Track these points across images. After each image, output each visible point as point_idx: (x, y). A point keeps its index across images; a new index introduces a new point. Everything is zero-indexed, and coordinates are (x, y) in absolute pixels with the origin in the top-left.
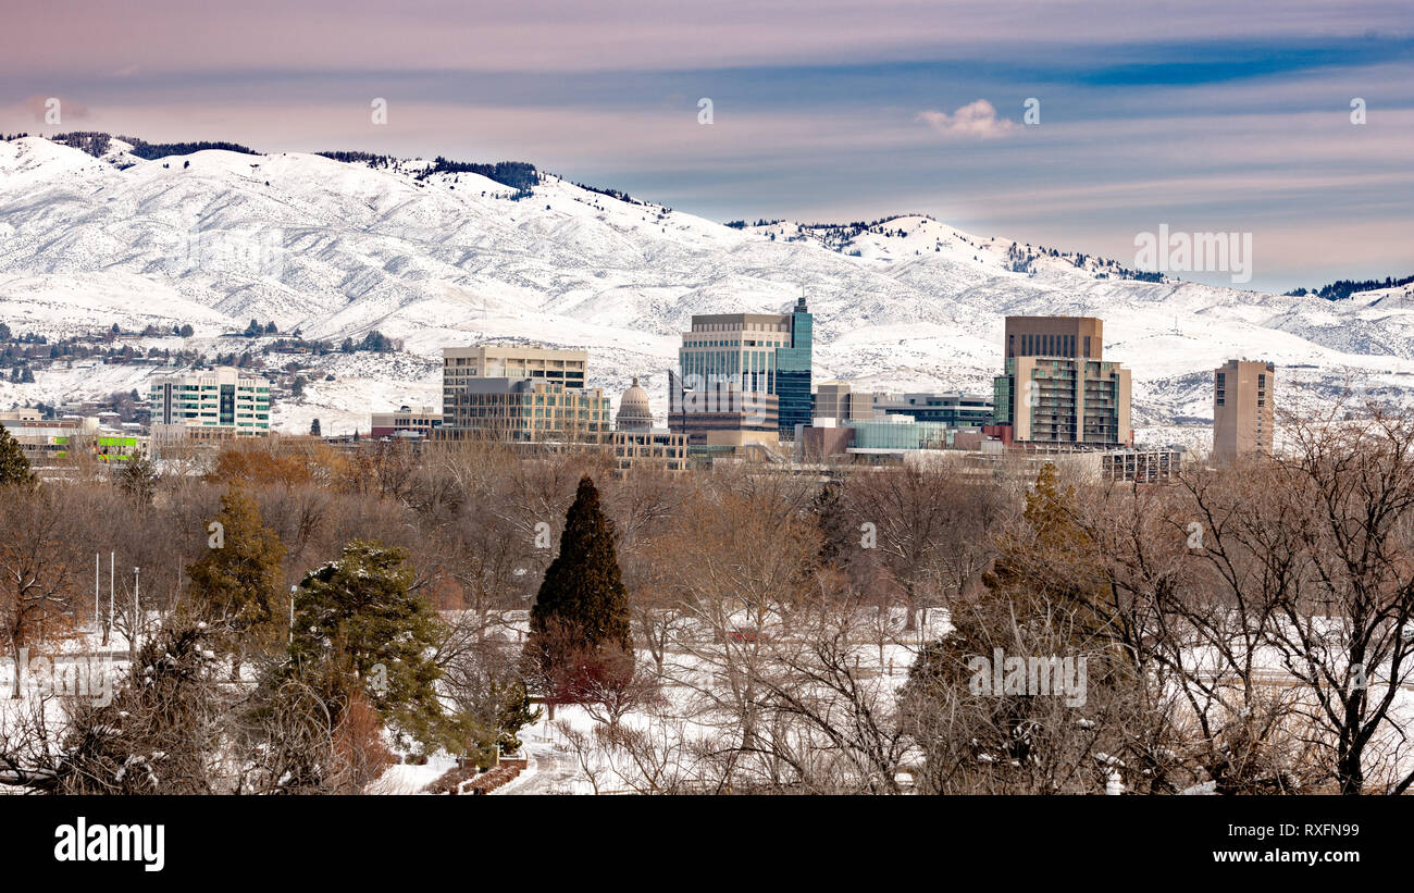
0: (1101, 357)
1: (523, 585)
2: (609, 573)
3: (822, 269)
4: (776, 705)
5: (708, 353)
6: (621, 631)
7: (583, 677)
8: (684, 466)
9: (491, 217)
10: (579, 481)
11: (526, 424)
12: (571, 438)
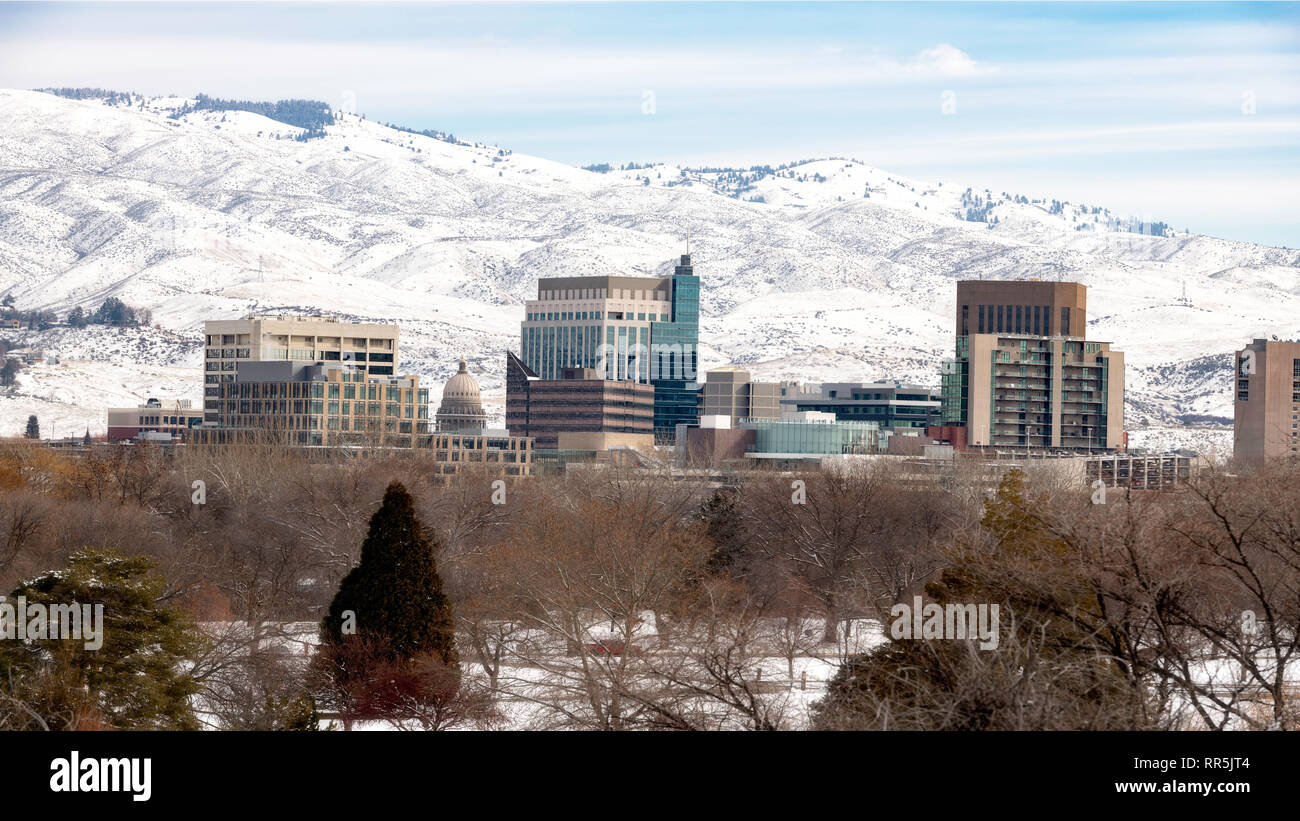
0: (1084, 335)
1: (310, 595)
2: (427, 583)
3: (713, 216)
4: (649, 721)
5: (559, 329)
6: (442, 645)
7: (390, 691)
8: (527, 471)
9: (269, 159)
10: (387, 486)
11: (316, 424)
12: (376, 441)
